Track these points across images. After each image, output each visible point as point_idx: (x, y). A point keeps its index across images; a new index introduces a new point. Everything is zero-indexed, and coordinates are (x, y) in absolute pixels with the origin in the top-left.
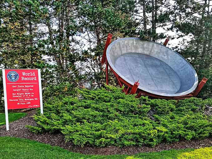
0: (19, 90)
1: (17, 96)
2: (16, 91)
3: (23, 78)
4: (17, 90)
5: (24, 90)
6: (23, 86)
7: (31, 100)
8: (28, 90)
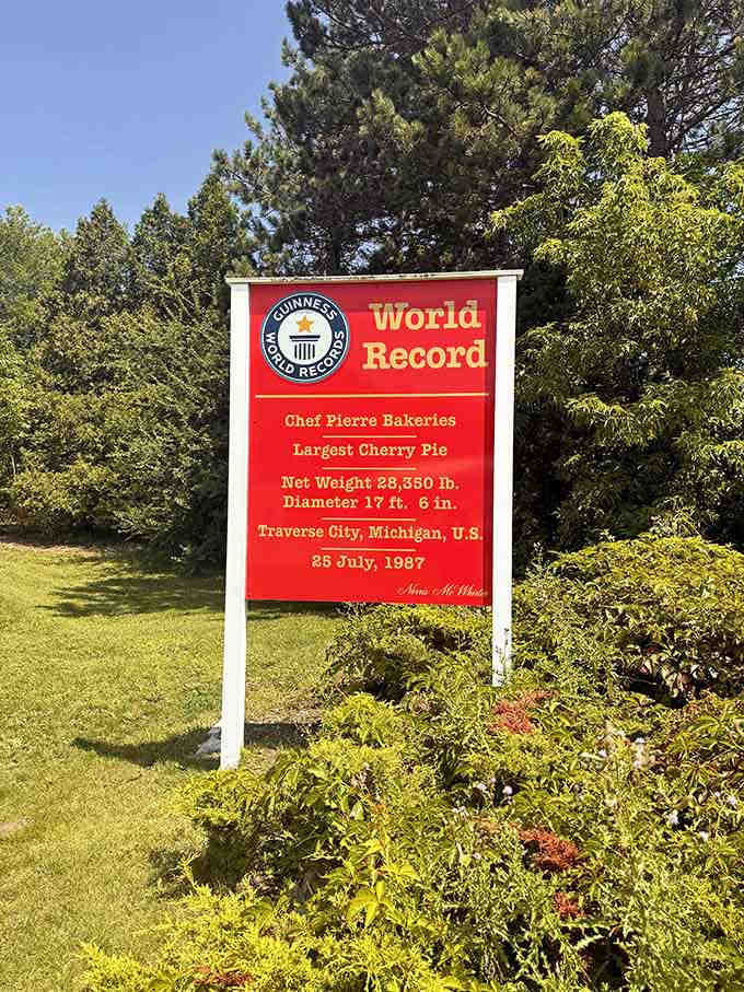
0: (342, 451)
1: (318, 503)
2: (317, 460)
3: (376, 356)
4: (327, 452)
5: (374, 451)
6: (373, 422)
7: (420, 535)
8: (411, 450)
